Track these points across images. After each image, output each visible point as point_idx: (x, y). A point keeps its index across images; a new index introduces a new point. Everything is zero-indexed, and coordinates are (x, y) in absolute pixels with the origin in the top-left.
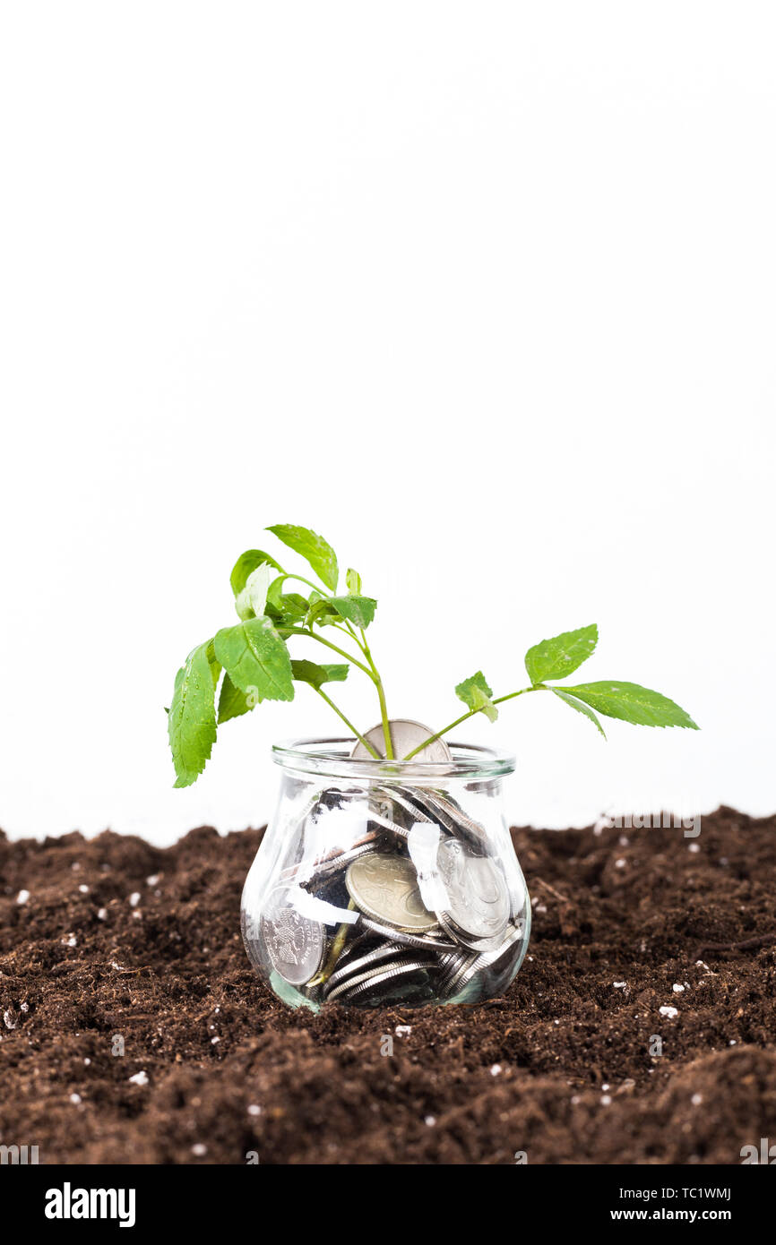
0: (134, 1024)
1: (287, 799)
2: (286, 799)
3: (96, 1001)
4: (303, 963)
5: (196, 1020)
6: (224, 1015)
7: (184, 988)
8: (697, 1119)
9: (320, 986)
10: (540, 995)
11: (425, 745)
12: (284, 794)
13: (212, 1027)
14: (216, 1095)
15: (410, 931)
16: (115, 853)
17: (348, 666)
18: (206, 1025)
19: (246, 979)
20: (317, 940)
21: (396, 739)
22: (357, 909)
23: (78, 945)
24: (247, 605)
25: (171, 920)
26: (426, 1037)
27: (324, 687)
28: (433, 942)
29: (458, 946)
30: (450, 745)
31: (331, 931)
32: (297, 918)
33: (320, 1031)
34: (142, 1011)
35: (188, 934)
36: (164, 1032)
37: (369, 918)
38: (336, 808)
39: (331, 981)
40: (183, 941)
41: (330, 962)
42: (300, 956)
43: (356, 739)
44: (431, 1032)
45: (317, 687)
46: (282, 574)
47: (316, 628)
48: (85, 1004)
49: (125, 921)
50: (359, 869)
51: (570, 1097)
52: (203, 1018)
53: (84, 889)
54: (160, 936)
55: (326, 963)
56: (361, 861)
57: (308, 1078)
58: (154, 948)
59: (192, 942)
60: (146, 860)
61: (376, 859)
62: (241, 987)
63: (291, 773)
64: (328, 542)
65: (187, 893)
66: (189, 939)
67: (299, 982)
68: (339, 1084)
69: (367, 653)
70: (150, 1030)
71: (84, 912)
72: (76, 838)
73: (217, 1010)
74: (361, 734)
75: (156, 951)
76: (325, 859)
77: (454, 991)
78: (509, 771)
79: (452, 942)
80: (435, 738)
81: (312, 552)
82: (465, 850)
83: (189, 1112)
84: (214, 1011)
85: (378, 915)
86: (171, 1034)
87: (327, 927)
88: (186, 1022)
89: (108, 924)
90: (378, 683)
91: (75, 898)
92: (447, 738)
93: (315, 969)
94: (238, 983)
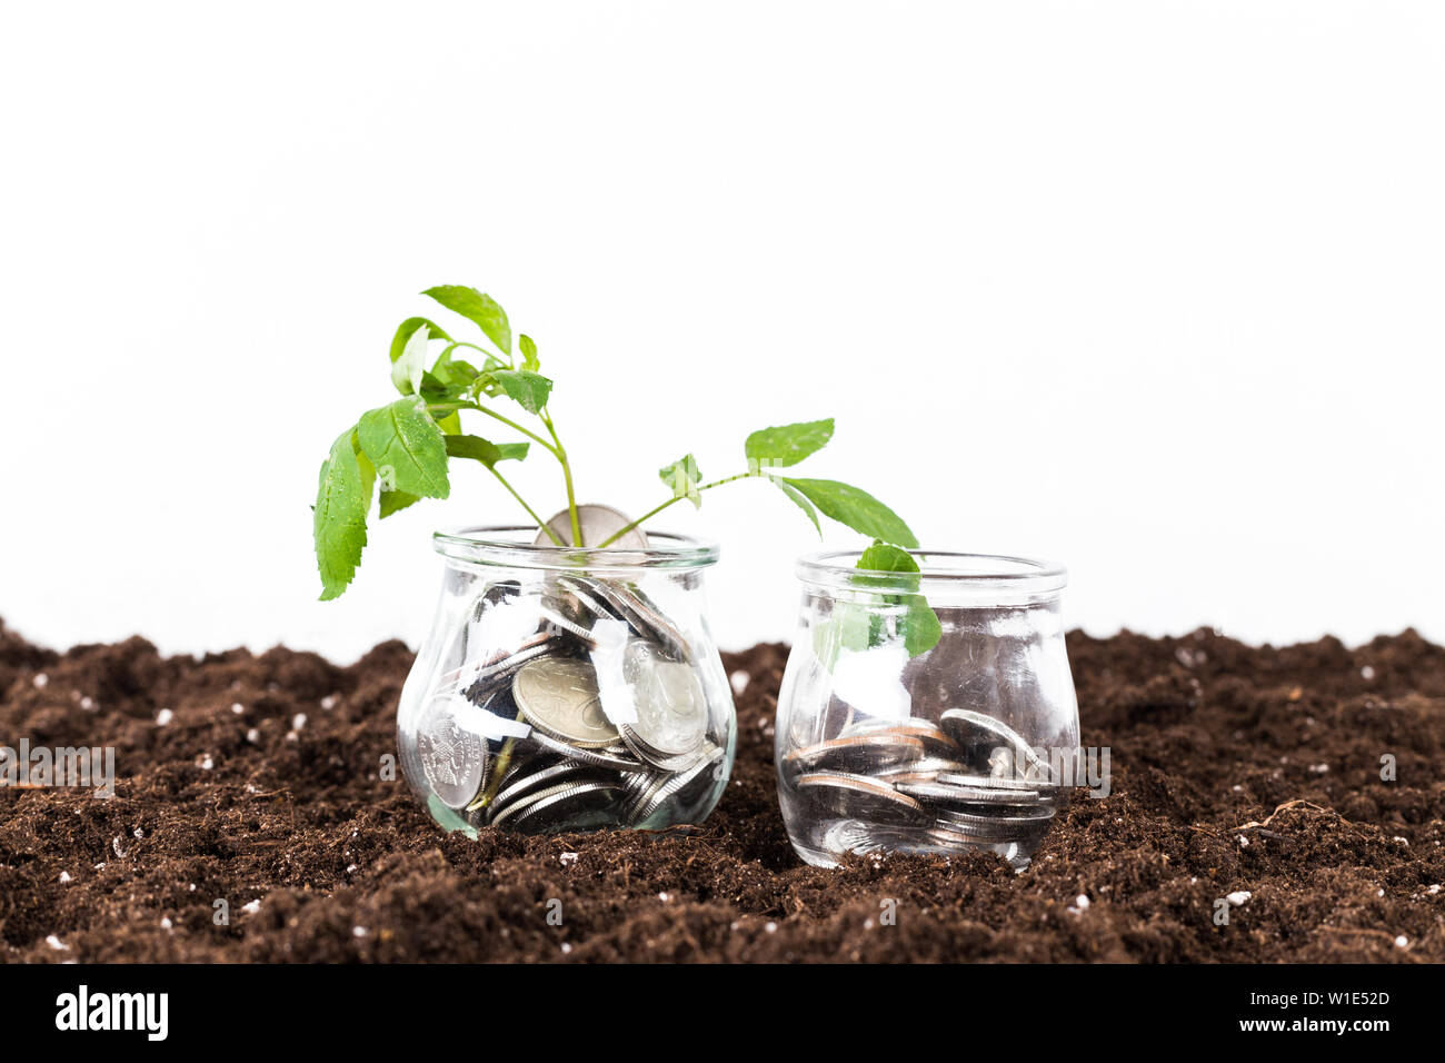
0: (260, 850)
1: (451, 594)
2: (449, 595)
3: (220, 825)
4: (463, 782)
5: (331, 845)
6: (363, 839)
7: (331, 814)
8: (866, 946)
9: (483, 810)
10: (742, 822)
11: (620, 535)
12: (446, 590)
13: (348, 853)
14: (319, 915)
15: (585, 746)
16: (284, 671)
17: (528, 445)
18: (341, 850)
19: (404, 805)
20: (478, 756)
21: (585, 527)
22: (526, 721)
23: (215, 767)
24: (403, 374)
25: (332, 742)
26: (593, 865)
27: (498, 466)
28: (614, 759)
29: (643, 764)
30: (649, 534)
31: (495, 746)
32: (456, 731)
33: (474, 859)
34: (272, 837)
35: (351, 759)
36: (292, 859)
37: (538, 731)
38: (501, 604)
39: (494, 804)
40: (345, 767)
41: (493, 782)
42: (460, 773)
43: (536, 528)
44: (599, 859)
45: (491, 467)
46: (451, 343)
47: (484, 400)
48: (207, 828)
49: (278, 743)
50: (529, 674)
51: (729, 922)
52: (338, 843)
53: (238, 709)
54: (319, 761)
55: (489, 783)
56: (534, 665)
57: (425, 897)
58: (311, 774)
59: (356, 768)
60: (322, 678)
61: (548, 663)
62: (397, 814)
63: (456, 565)
64: (495, 300)
65: (359, 714)
66: (353, 764)
67: (459, 806)
68: (461, 905)
69: (549, 426)
70: (277, 856)
71: (231, 733)
72: (242, 653)
73: (355, 834)
74: (545, 522)
75: (313, 778)
76: (487, 662)
77: (640, 817)
78: (710, 561)
79: (635, 759)
80: (633, 526)
81: (478, 314)
82: (655, 653)
83: (286, 933)
84: (351, 835)
85: (548, 727)
86: (300, 860)
87: (490, 741)
88: (320, 848)
89: (259, 747)
90: (563, 460)
91: (224, 718)
92: (644, 527)
93: (475, 790)
94: (394, 809)
